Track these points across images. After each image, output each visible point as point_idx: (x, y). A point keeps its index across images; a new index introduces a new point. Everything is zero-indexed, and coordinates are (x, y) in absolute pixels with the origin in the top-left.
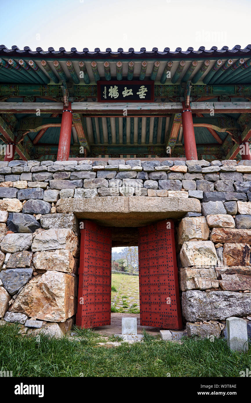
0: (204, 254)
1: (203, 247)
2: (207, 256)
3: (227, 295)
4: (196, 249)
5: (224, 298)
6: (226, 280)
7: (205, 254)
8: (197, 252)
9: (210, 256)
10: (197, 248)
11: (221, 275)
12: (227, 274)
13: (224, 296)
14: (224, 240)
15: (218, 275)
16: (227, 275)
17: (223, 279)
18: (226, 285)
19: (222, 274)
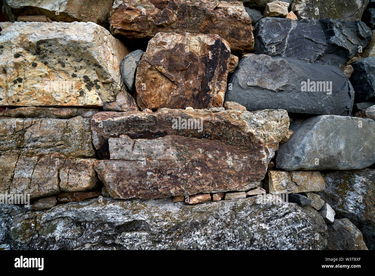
0: (58, 66)
1: (55, 39)
2: (72, 72)
3: (112, 220)
4: (27, 45)
5: (99, 234)
6: (127, 157)
7: (64, 66)
8: (30, 57)
9: (81, 73)
10: (31, 40)
11: (110, 140)
12: (133, 137)
13: (102, 224)
14: (149, 26)
15: (96, 141)
16: (132, 141)
17: (113, 155)
18: (122, 180)
19: (114, 136)
